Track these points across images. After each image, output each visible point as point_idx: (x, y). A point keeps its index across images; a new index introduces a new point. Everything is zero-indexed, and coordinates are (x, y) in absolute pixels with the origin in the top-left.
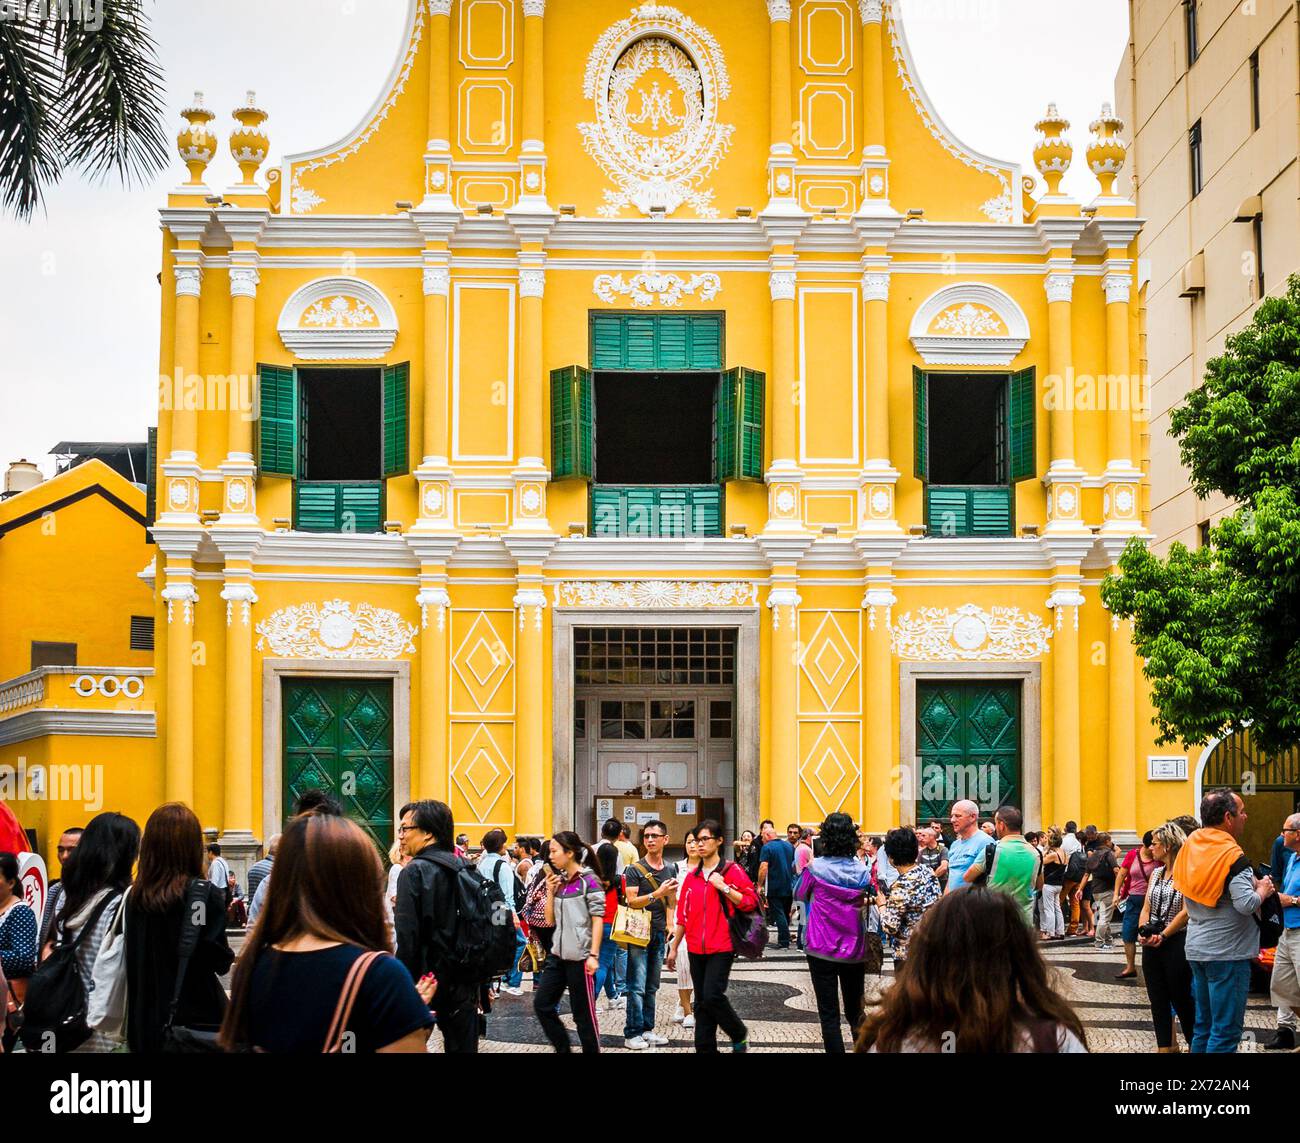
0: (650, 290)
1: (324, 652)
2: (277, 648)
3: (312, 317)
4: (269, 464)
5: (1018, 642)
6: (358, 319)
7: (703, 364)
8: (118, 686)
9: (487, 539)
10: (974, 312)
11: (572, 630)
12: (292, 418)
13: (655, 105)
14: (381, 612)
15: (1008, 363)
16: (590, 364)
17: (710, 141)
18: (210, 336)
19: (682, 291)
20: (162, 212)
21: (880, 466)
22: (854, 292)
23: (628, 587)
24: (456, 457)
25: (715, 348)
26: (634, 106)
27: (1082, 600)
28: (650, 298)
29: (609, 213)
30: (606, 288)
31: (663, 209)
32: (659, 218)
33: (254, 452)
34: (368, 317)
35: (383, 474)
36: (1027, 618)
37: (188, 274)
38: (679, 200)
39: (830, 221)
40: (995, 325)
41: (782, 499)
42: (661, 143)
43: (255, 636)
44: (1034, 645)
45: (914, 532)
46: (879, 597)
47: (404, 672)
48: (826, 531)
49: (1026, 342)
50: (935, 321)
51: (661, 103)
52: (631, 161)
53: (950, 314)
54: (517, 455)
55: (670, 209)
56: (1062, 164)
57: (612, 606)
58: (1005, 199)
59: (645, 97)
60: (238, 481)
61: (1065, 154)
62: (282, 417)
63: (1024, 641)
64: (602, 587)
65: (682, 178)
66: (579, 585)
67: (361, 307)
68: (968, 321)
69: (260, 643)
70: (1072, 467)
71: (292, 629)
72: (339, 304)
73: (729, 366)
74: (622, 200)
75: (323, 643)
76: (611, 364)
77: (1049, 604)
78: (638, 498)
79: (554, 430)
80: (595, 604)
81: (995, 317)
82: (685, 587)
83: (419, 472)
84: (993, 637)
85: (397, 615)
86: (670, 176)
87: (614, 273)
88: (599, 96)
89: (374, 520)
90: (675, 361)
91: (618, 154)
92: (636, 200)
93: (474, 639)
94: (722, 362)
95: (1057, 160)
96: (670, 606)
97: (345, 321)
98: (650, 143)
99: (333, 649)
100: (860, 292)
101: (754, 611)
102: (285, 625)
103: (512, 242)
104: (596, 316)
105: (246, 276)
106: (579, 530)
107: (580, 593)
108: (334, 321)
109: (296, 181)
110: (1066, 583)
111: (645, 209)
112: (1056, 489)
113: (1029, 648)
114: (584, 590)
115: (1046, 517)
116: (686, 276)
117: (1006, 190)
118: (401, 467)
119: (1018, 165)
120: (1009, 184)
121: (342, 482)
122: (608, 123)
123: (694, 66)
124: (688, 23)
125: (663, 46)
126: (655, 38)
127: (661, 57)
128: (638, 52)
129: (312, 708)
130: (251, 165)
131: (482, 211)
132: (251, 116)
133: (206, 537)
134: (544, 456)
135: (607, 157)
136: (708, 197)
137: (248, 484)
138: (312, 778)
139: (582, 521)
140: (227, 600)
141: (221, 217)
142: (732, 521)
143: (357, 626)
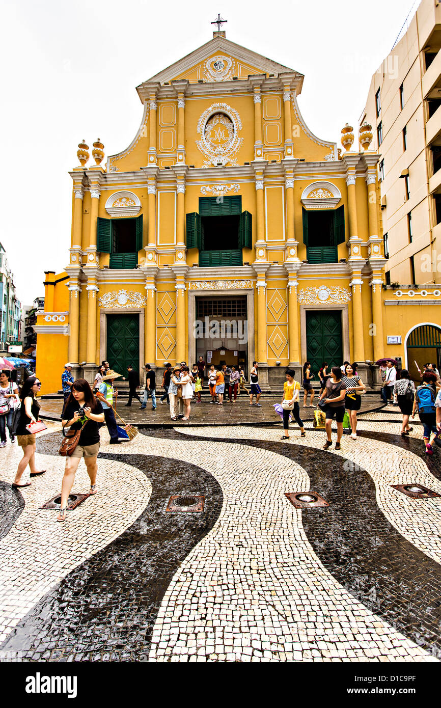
0: (218, 190)
1: (118, 305)
2: (105, 305)
3: (116, 204)
4: (101, 249)
5: (340, 298)
6: (129, 204)
7: (235, 212)
8: (58, 318)
9: (167, 268)
10: (322, 191)
11: (194, 297)
13: (219, 135)
14: (136, 293)
15: (334, 207)
16: (199, 212)
17: (236, 143)
18: (86, 211)
19: (228, 190)
20: (69, 173)
21: (291, 240)
22: (283, 187)
23: (212, 283)
24: (158, 244)
25: (238, 207)
26: (213, 135)
27: (362, 282)
28: (218, 193)
29: (205, 166)
30: (204, 190)
31: (221, 164)
32: (220, 167)
33: (97, 245)
34: (132, 203)
35: (136, 251)
36: (343, 290)
37: (78, 192)
38: (227, 162)
39: (274, 164)
40: (329, 195)
41: (261, 252)
42: (221, 146)
43: (97, 301)
44: (345, 298)
45: (304, 262)
46: (293, 283)
47: (143, 312)
48: (275, 262)
49: (340, 199)
50: (309, 195)
51: (221, 134)
52: (212, 151)
53: (314, 192)
54: (177, 242)
55: (224, 164)
56: (351, 141)
57: (207, 289)
58: (332, 155)
59: (216, 132)
60: (91, 253)
61: (352, 138)
62: (106, 234)
63: (342, 297)
64: (203, 283)
65: (228, 155)
66: (196, 283)
67: (130, 200)
68: (320, 194)
69: (100, 304)
70: (357, 238)
71: (109, 299)
72: (124, 200)
73: (243, 212)
74: (209, 163)
75: (118, 303)
76: (206, 214)
77: (350, 285)
78: (215, 255)
79: (188, 233)
80: (202, 289)
81: (329, 192)
82: (230, 283)
83: (146, 248)
84: (331, 296)
85: (140, 294)
86: (224, 155)
87: (207, 186)
88: (202, 132)
89: (134, 265)
90: (226, 212)
91: (208, 149)
92: (213, 162)
93: (164, 300)
94: (241, 212)
95: (349, 140)
96: (225, 289)
97: (126, 204)
98: (218, 146)
99: (122, 305)
100: (285, 187)
101: (252, 289)
102: (107, 298)
103: (175, 177)
104: (201, 199)
105: (95, 192)
106: (196, 265)
107: (197, 285)
108: (123, 205)
109: (111, 163)
110: (357, 277)
111: (216, 165)
112: (352, 246)
113: (344, 300)
114: (198, 284)
115: (349, 256)
116: (229, 185)
117: (332, 152)
118: (141, 247)
119: (335, 143)
120: (333, 149)
121: (125, 254)
122: (205, 141)
123: (231, 122)
124: (229, 108)
125: (222, 116)
126: (219, 113)
127: (221, 120)
128: (214, 119)
129: (116, 324)
130: (99, 160)
131: (166, 168)
132: (98, 145)
133: (81, 270)
134: (185, 242)
135: (204, 150)
136: (236, 160)
137: (95, 254)
138: (116, 345)
139: (197, 263)
140: (88, 290)
141: (87, 174)
142: (244, 261)
143: (128, 297)
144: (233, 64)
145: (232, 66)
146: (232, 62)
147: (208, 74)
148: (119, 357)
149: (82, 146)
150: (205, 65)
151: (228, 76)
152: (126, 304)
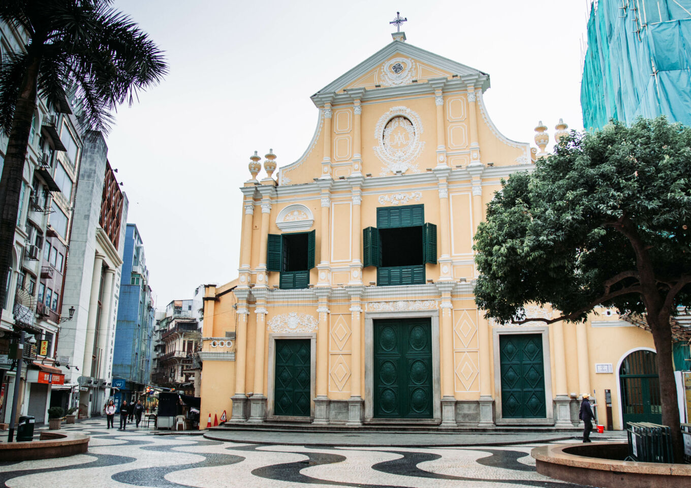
0: (397, 199)
1: (289, 330)
2: (274, 329)
3: (287, 218)
4: (271, 267)
6: (301, 218)
7: (417, 223)
8: (224, 344)
9: (341, 288)
11: (372, 320)
12: (280, 251)
13: (399, 138)
14: (307, 316)
16: (377, 226)
17: (417, 148)
18: (256, 227)
19: (408, 199)
20: (241, 188)
22: (470, 194)
23: (391, 304)
24: (332, 261)
25: (421, 217)
26: (392, 140)
28: (398, 202)
29: (383, 175)
30: (382, 200)
31: (400, 172)
33: (267, 263)
34: (305, 216)
35: (308, 269)
36: (542, 310)
37: (248, 208)
38: (407, 168)
39: (459, 169)
41: (445, 269)
42: (401, 150)
43: (266, 325)
47: (314, 337)
48: (461, 280)
51: (401, 137)
52: (391, 157)
54: (352, 259)
55: (403, 172)
56: (545, 141)
57: (385, 311)
58: (524, 156)
59: (395, 136)
60: (261, 273)
61: (545, 138)
62: (277, 251)
64: (382, 304)
65: (408, 161)
66: (373, 303)
67: (303, 213)
69: (268, 328)
71: (278, 323)
72: (296, 213)
73: (425, 223)
74: (387, 171)
75: (288, 327)
76: (384, 226)
78: (395, 271)
79: (364, 249)
80: (380, 310)
83: (318, 266)
85: (312, 317)
86: (404, 160)
87: (385, 195)
88: (379, 137)
89: (305, 284)
90: (407, 223)
91: (386, 155)
92: (392, 170)
93: (339, 324)
94: (424, 222)
95: (542, 140)
96: (406, 310)
97: (297, 218)
98: (398, 151)
99: (292, 329)
100: (472, 193)
101: (436, 311)
102: (277, 321)
103: (350, 188)
104: (379, 210)
105: (266, 207)
106: (374, 284)
107: (374, 306)
108: (294, 218)
109: (283, 176)
111: (395, 172)
114: (376, 305)
116: (410, 194)
117: (525, 153)
118: (313, 266)
119: (529, 144)
120: (525, 150)
121: (296, 272)
122: (383, 146)
123: (412, 124)
124: (408, 110)
125: (401, 119)
126: (399, 117)
127: (401, 123)
128: (393, 122)
129: (286, 350)
130: (270, 172)
131: (341, 178)
132: (271, 156)
133: (250, 292)
134: (361, 259)
135: (382, 156)
136: (417, 165)
137: (264, 273)
138: (285, 374)
139: (375, 281)
140: (257, 314)
141: (258, 189)
142: (428, 277)
143: (299, 321)
144: (412, 66)
145: (412, 68)
146: (412, 63)
147: (386, 78)
148: (288, 389)
149: (255, 158)
150: (383, 69)
151: (408, 78)
152: (296, 328)
